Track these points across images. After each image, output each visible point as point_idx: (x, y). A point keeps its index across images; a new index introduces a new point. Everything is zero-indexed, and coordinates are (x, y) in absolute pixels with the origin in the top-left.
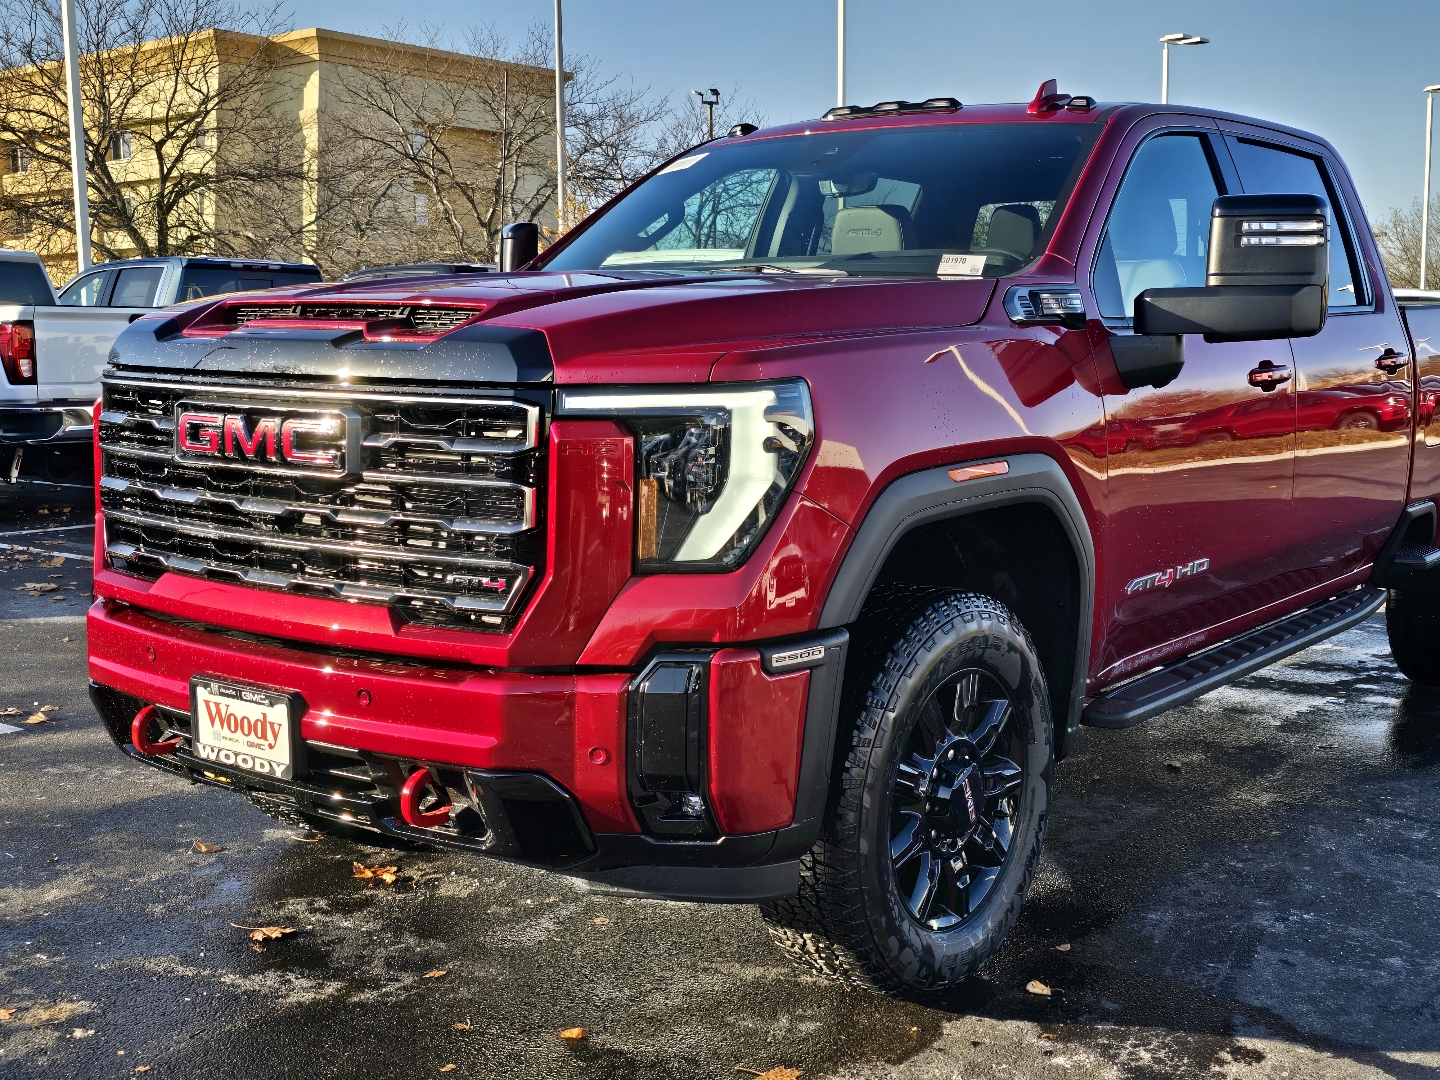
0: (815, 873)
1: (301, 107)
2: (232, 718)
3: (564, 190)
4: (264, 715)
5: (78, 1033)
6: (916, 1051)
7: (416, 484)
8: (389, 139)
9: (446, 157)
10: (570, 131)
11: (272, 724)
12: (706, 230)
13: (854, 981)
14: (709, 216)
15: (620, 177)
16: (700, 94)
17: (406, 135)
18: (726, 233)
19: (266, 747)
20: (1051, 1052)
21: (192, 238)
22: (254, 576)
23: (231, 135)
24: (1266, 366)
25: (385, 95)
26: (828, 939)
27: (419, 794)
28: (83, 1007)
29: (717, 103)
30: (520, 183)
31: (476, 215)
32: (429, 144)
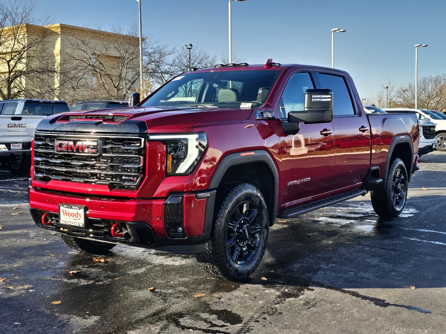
0: (209, 248)
1: (54, 49)
2: (69, 213)
3: (142, 77)
4: (78, 212)
5: (31, 291)
6: (233, 290)
7: (115, 157)
8: (84, 60)
9: (103, 66)
10: (144, 57)
11: (79, 214)
12: (188, 89)
13: (219, 275)
14: (189, 85)
15: (160, 72)
16: (186, 46)
17: (90, 59)
18: (195, 90)
19: (78, 220)
20: (265, 290)
21: (19, 92)
22: (75, 180)
23: (33, 59)
24: (325, 130)
25: (83, 46)
26: (212, 264)
27: (115, 229)
28: (31, 286)
29: (192, 48)
30: (127, 74)
31: (113, 84)
32: (98, 61)
